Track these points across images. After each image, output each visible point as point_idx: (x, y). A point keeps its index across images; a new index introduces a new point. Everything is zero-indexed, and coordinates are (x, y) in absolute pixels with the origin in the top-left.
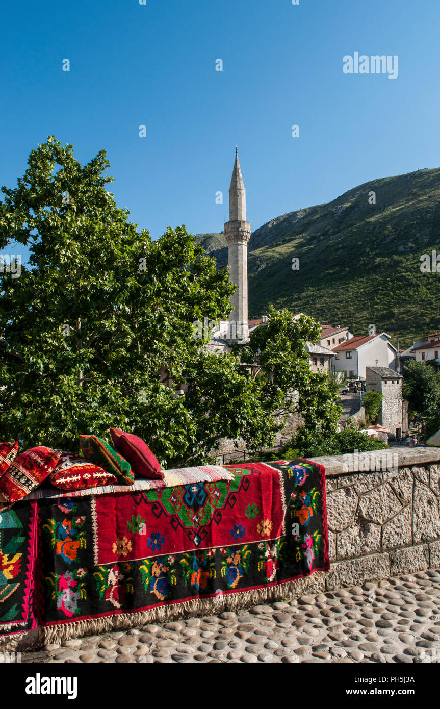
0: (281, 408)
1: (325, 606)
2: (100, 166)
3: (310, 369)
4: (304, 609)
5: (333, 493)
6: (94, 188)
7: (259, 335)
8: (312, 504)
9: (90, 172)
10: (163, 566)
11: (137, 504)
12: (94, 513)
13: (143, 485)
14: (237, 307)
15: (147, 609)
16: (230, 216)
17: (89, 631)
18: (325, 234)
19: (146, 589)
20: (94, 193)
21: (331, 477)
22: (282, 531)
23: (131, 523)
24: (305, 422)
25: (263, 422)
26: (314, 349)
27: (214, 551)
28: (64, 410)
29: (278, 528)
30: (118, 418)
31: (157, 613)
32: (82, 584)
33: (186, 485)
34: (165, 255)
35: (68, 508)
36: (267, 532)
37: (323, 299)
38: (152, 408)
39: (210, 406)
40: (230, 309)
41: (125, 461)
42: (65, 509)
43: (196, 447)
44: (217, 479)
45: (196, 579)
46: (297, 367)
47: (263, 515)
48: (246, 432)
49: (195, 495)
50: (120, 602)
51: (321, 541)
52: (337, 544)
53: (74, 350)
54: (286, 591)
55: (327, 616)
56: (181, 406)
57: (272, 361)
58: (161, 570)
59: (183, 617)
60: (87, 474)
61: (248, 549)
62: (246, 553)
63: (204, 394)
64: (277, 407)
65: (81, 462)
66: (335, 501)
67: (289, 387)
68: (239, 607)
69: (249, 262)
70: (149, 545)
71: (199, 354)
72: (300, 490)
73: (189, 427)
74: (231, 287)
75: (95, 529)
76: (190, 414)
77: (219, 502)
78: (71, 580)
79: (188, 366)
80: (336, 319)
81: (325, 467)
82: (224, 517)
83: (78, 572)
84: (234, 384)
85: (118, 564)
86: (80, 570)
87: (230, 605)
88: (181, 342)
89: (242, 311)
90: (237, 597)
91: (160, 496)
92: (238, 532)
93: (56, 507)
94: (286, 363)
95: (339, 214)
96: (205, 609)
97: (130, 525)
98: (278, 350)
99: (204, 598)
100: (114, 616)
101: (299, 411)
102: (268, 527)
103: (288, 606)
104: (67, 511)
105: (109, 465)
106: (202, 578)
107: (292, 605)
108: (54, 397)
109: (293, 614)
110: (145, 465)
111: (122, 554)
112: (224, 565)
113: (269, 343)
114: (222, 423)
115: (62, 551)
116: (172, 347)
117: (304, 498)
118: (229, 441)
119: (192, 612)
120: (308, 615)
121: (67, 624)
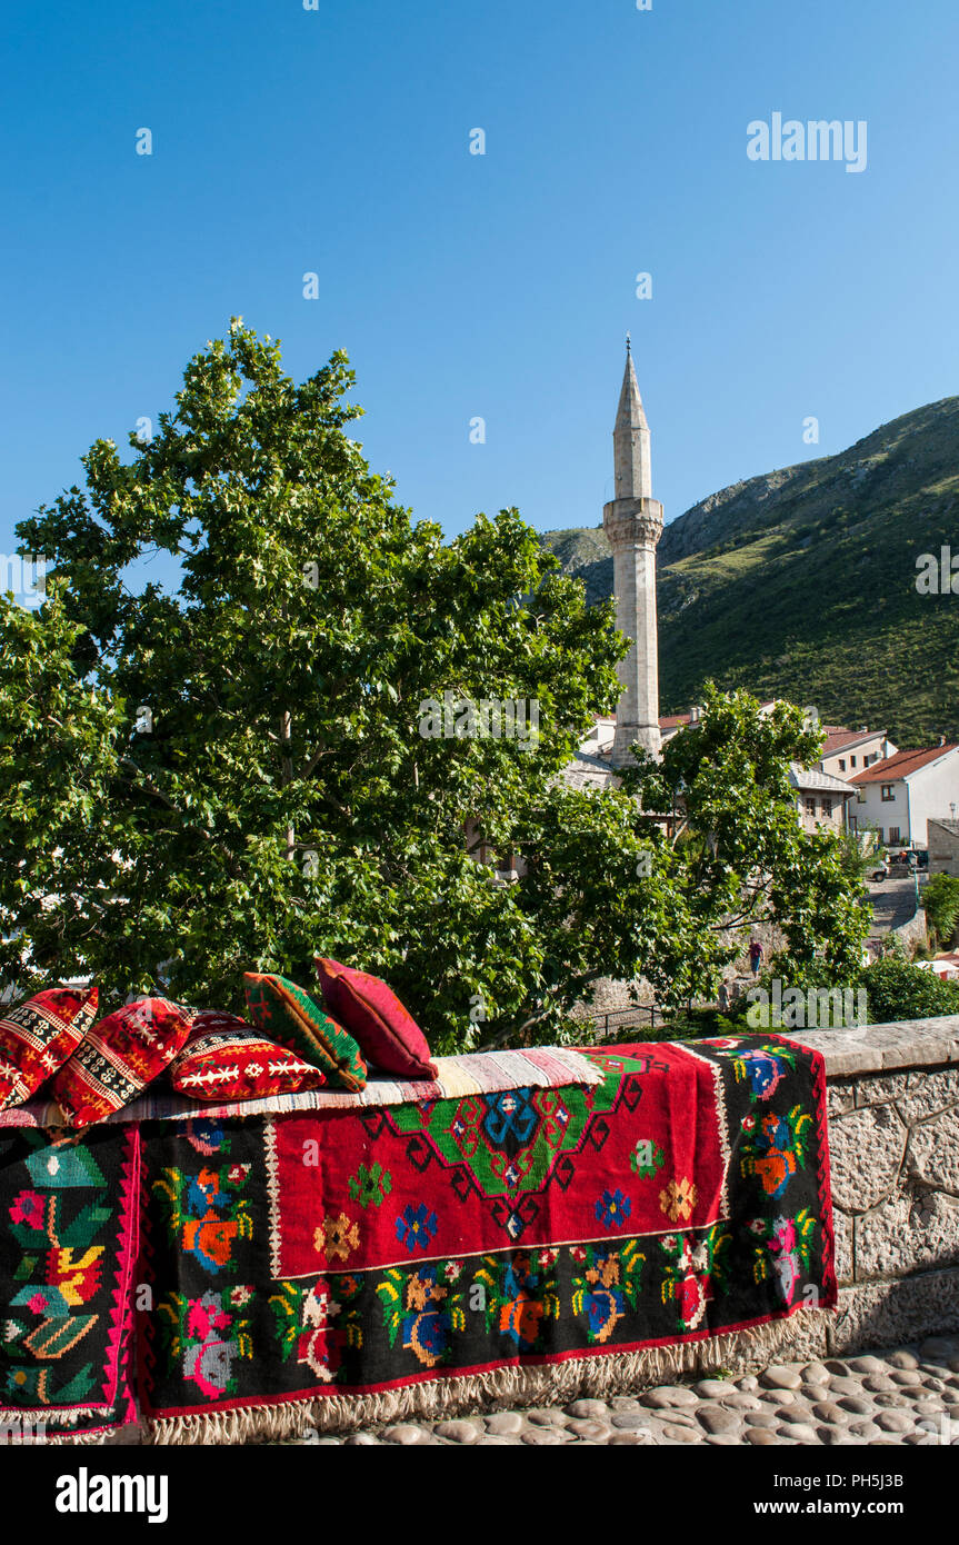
0: (736, 912)
1: (824, 1396)
2: (335, 382)
3: (800, 825)
4: (773, 1401)
5: (845, 1120)
6: (321, 432)
7: (681, 749)
8: (792, 1143)
9: (311, 399)
10: (433, 1286)
11: (373, 1137)
12: (271, 1156)
13: (386, 1093)
14: (633, 688)
15: (393, 1387)
16: (617, 488)
17: (259, 1434)
18: (831, 523)
19: (392, 1340)
20: (320, 442)
21: (839, 1080)
22: (719, 1208)
23: (358, 1182)
24: (788, 942)
25: (693, 941)
26: (808, 779)
27: (555, 1252)
28: (260, 911)
29: (712, 1199)
30: (376, 930)
31: (417, 1396)
32: (243, 1323)
33: (490, 1094)
34: (473, 572)
35: (212, 1142)
36: (684, 1210)
37: (828, 667)
38: (445, 909)
39: (575, 907)
40: (618, 692)
41: (346, 1035)
42: (203, 1146)
43: (543, 998)
44: (561, 1082)
45: (512, 1319)
46: (770, 819)
47: (673, 1169)
48: (654, 964)
49: (509, 1118)
50: (330, 1368)
51: (815, 1234)
52: (854, 1241)
53: (278, 783)
54: (731, 1354)
55: (829, 1420)
56: (512, 905)
57: (711, 806)
58: (427, 1295)
59: (481, 1409)
60: (255, 1066)
61: (637, 1250)
62: (634, 1260)
63: (560, 881)
64: (724, 909)
65: (242, 1037)
66: (849, 1137)
67: (752, 864)
68: (616, 1388)
69: (660, 589)
70: (400, 1233)
71: (548, 790)
72: (764, 1110)
73: (527, 951)
74: (620, 642)
75: (274, 1193)
76: (530, 924)
77: (567, 1137)
78: (218, 1313)
79: (523, 818)
80: (857, 712)
81: (825, 1055)
82: (579, 1173)
83: (234, 1293)
84: (628, 856)
85: (327, 1277)
86: (238, 1289)
87: (595, 1383)
88: (509, 763)
89: (646, 697)
90: (610, 1363)
91: (426, 1121)
92: (613, 1209)
93: (184, 1140)
94: (744, 810)
95: (861, 478)
96: (534, 1391)
97: (356, 1187)
98: (725, 782)
99: (529, 1364)
100: (317, 1400)
101: (775, 918)
102: (685, 1198)
103: (735, 1389)
104: (208, 1150)
105: (307, 1043)
106: (527, 1316)
107: (745, 1387)
108: (235, 885)
109: (747, 1412)
110: (392, 1044)
111: (337, 1255)
112: (580, 1288)
113: (706, 765)
114: (600, 945)
115: (196, 1245)
116: (489, 775)
117: (774, 1129)
118: (615, 983)
119: (502, 1398)
120: (784, 1416)
121: (206, 1416)
